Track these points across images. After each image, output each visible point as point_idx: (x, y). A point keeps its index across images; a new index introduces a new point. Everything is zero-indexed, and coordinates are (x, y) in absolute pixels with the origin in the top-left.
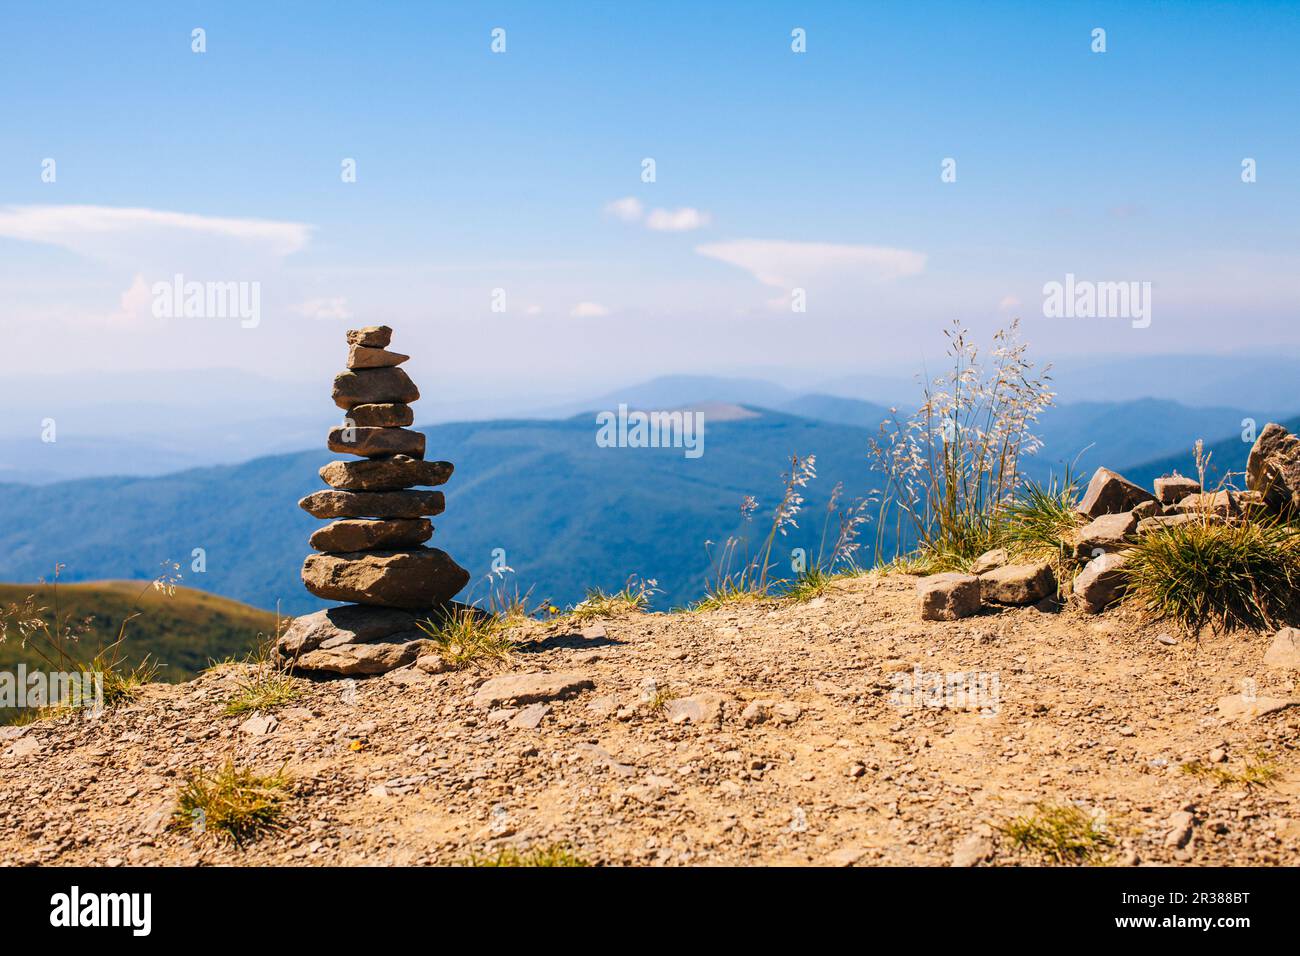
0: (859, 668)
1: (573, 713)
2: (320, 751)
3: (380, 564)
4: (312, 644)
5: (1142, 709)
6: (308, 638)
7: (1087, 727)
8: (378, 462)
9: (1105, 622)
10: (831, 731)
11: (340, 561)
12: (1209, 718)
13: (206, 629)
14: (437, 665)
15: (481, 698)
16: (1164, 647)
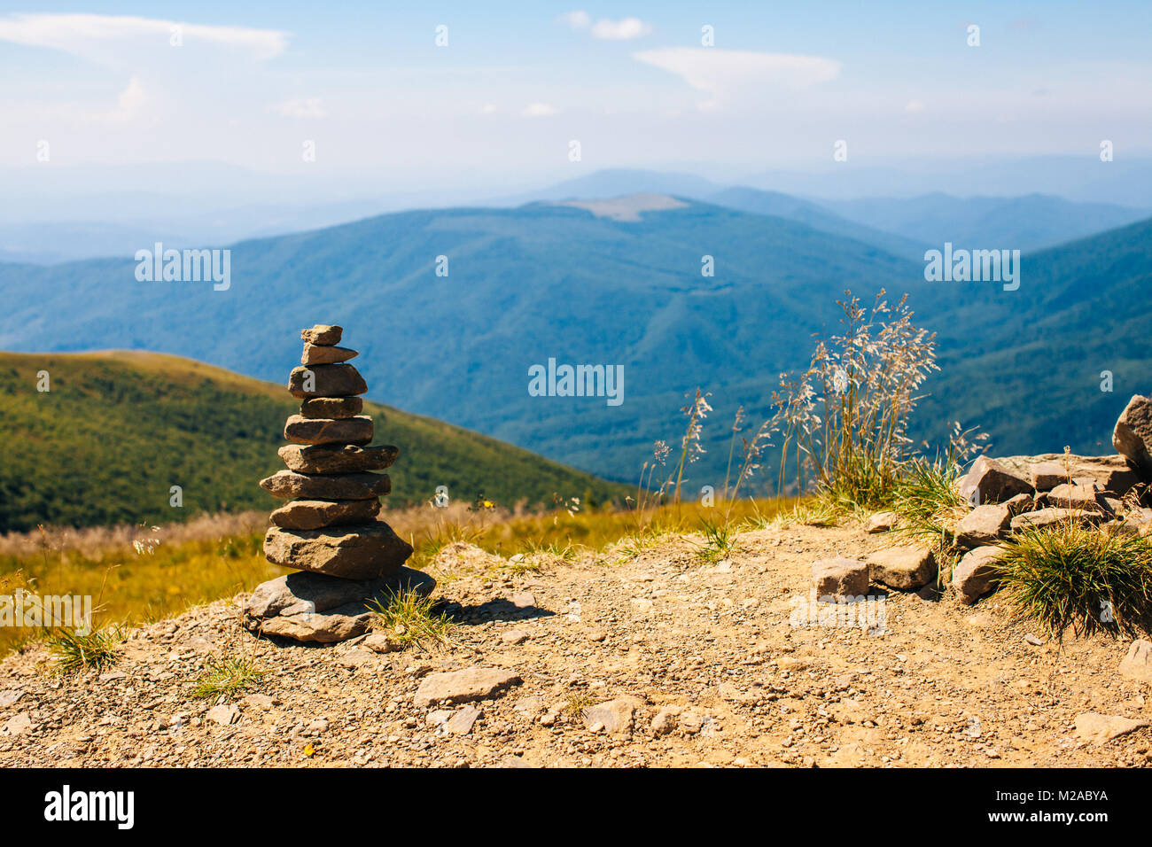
0: (757, 664)
1: (501, 715)
2: (277, 752)
3: (332, 544)
4: (274, 611)
5: (1008, 723)
6: (270, 606)
7: (957, 745)
8: (330, 452)
9: (979, 614)
10: (730, 746)
11: (298, 539)
12: (1066, 737)
13: (197, 394)
14: (383, 646)
15: (421, 697)
16: (1030, 648)
